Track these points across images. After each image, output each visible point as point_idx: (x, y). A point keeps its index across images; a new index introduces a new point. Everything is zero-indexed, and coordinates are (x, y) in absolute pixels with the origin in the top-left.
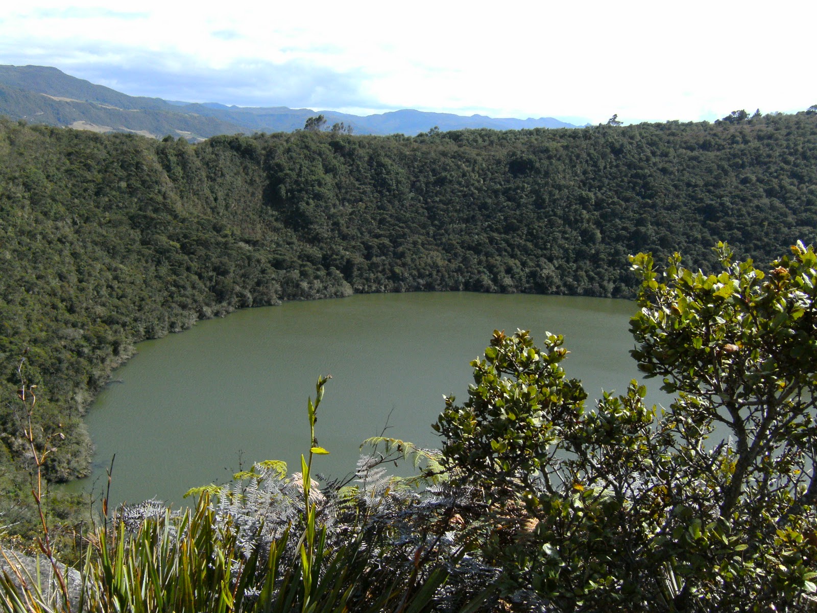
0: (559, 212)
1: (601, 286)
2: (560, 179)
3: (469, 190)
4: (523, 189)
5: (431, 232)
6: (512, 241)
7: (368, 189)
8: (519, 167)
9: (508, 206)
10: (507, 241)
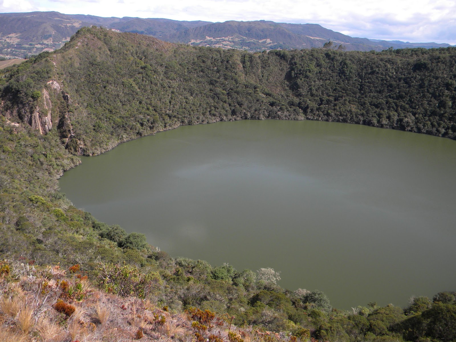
0: (431, 91)
1: (437, 130)
2: (439, 74)
3: (385, 77)
4: (415, 78)
5: (357, 96)
6: (398, 104)
7: (335, 74)
8: (419, 67)
9: (403, 86)
10: (395, 103)
